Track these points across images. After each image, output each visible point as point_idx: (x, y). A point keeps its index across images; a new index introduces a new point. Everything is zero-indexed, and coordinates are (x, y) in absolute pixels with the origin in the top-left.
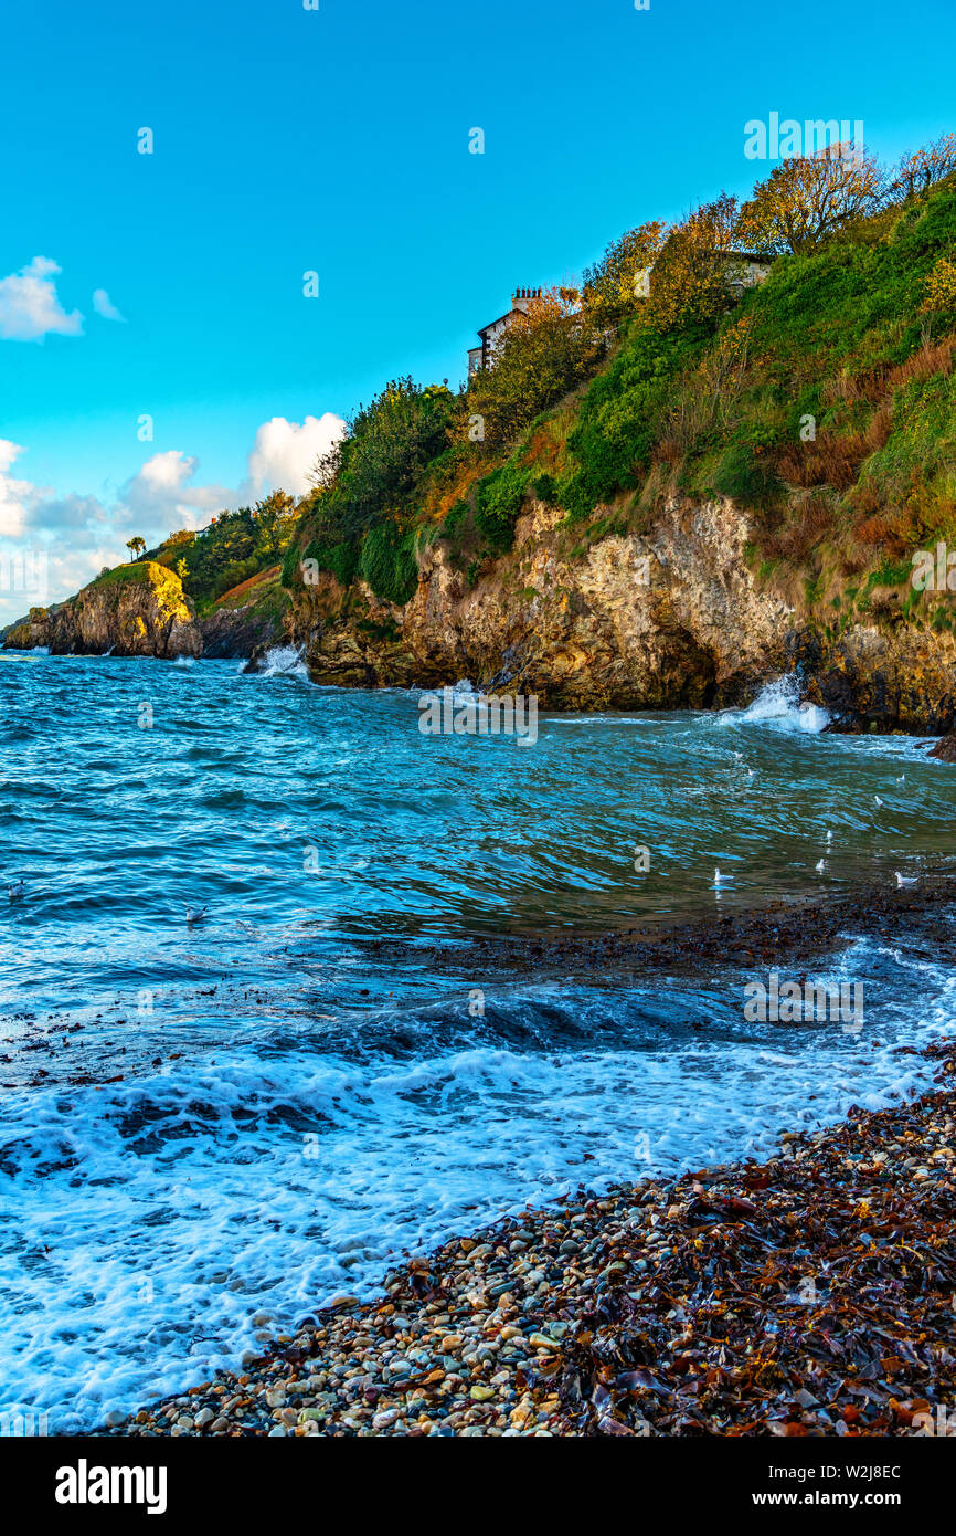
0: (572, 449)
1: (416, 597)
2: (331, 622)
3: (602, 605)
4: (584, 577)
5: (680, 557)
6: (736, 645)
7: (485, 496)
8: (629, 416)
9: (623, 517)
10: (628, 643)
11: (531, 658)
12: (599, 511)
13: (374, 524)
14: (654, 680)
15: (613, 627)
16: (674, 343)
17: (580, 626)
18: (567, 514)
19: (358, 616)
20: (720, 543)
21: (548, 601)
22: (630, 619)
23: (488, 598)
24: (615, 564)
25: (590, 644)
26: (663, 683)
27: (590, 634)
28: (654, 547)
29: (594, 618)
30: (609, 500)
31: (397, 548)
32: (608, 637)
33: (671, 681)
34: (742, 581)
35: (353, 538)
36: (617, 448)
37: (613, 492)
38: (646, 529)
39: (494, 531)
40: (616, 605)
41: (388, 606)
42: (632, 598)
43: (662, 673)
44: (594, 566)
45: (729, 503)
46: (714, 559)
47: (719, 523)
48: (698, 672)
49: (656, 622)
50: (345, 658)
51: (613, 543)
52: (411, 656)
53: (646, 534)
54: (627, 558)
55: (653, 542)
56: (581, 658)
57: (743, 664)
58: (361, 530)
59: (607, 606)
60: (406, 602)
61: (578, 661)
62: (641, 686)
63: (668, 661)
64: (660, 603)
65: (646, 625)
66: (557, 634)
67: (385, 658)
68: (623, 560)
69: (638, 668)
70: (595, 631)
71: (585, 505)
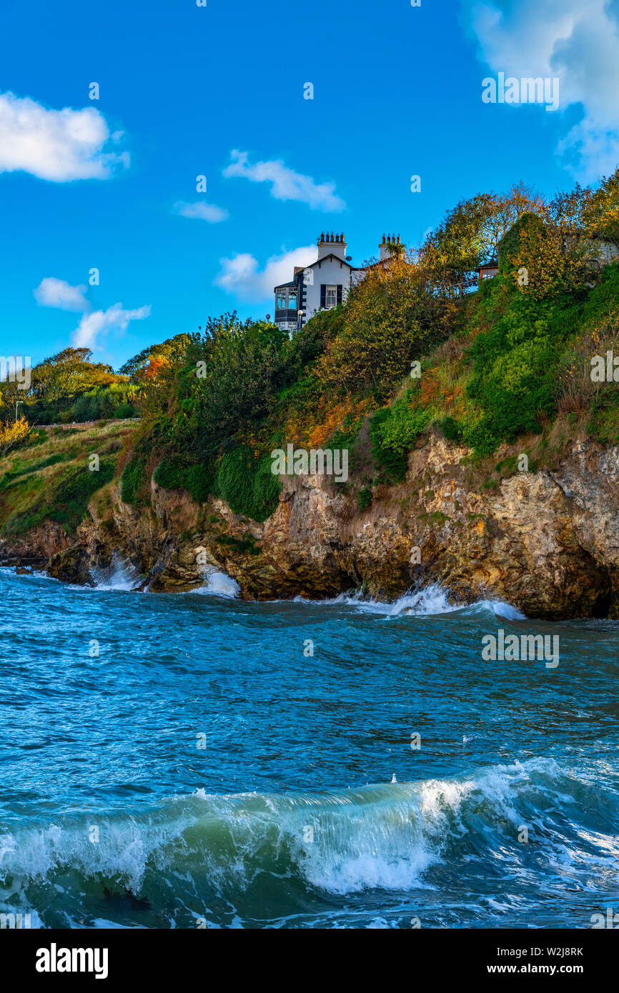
0: (473, 396)
1: (275, 515)
2: (188, 537)
3: (513, 529)
4: (497, 506)
5: (586, 491)
7: (381, 432)
8: (526, 371)
9: (535, 456)
10: (536, 561)
11: (448, 574)
12: (502, 449)
13: (229, 448)
14: (557, 592)
15: (524, 547)
16: (547, 308)
17: (496, 547)
18: (471, 451)
19: (215, 532)
21: (460, 524)
22: (538, 541)
23: (384, 520)
24: (526, 495)
25: (502, 563)
26: (564, 595)
27: (503, 554)
28: (561, 482)
29: (507, 540)
30: (513, 440)
31: (254, 471)
32: (518, 556)
33: (571, 593)
35: (208, 459)
36: (519, 397)
37: (518, 435)
38: (556, 466)
39: (390, 462)
40: (524, 530)
41: (247, 522)
42: (539, 524)
43: (564, 585)
44: (506, 496)
48: (591, 587)
49: (561, 544)
50: (202, 569)
51: (523, 478)
52: (271, 567)
53: (554, 471)
54: (536, 490)
55: (561, 478)
56: (495, 574)
58: (216, 453)
59: (518, 530)
60: (264, 519)
61: (492, 576)
62: (546, 597)
63: (570, 577)
64: (564, 528)
65: (553, 547)
66: (477, 553)
67: (248, 570)
68: (533, 492)
69: (543, 582)
70: (508, 551)
71: (490, 444)
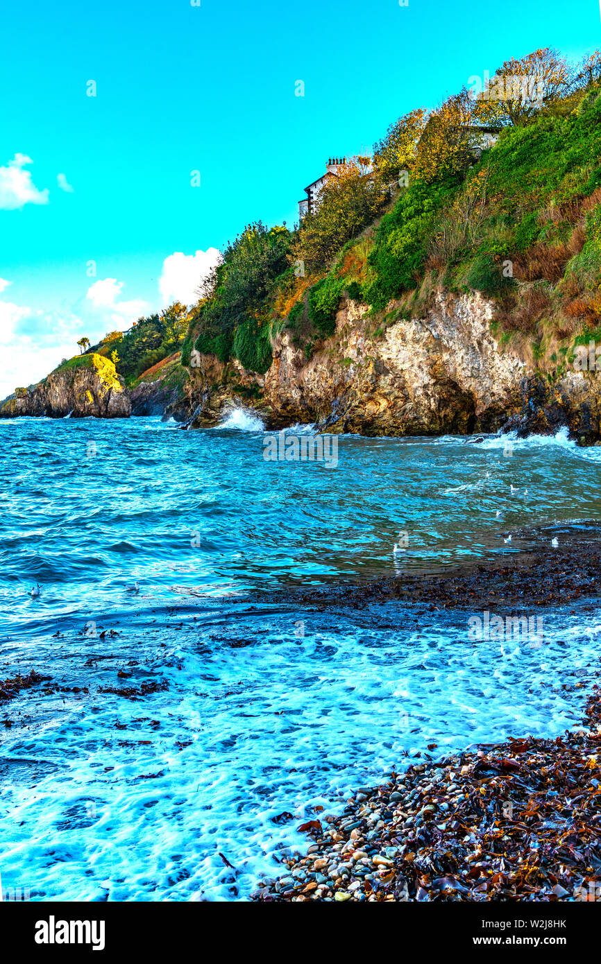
0: (371, 264)
1: (272, 368)
2: (216, 388)
3: (396, 367)
4: (383, 349)
5: (447, 333)
6: (487, 390)
7: (315, 298)
8: (408, 240)
9: (408, 307)
10: (415, 392)
11: (350, 405)
12: (391, 304)
13: (241, 321)
14: (433, 416)
15: (405, 382)
16: (436, 189)
17: (383, 382)
18: (370, 308)
19: (233, 383)
20: (473, 321)
21: (360, 366)
22: (416, 376)
23: (320, 367)
24: (404, 340)
25: (389, 394)
26: (440, 417)
27: (389, 387)
28: (429, 327)
29: (391, 376)
30: (397, 297)
31: (257, 336)
32: (402, 388)
33: (445, 416)
34: (490, 346)
35: (228, 331)
36: (401, 262)
37: (400, 291)
38: (424, 314)
39: (321, 321)
40: (406, 366)
41: (253, 375)
42: (416, 362)
43: (438, 410)
44: (390, 341)
45: (478, 294)
46: (470, 332)
47: (472, 309)
48: (463, 409)
49: (433, 377)
51: (402, 325)
52: (270, 407)
53: (424, 318)
54: (412, 335)
55: (428, 323)
56: (384, 403)
57: (493, 402)
58: (233, 326)
59: (400, 368)
60: (265, 372)
61: (382, 406)
62: (425, 420)
63: (442, 403)
64: (435, 364)
65: (427, 380)
66: (367, 388)
68: (409, 336)
69: (422, 408)
70: (393, 385)
71: (382, 301)
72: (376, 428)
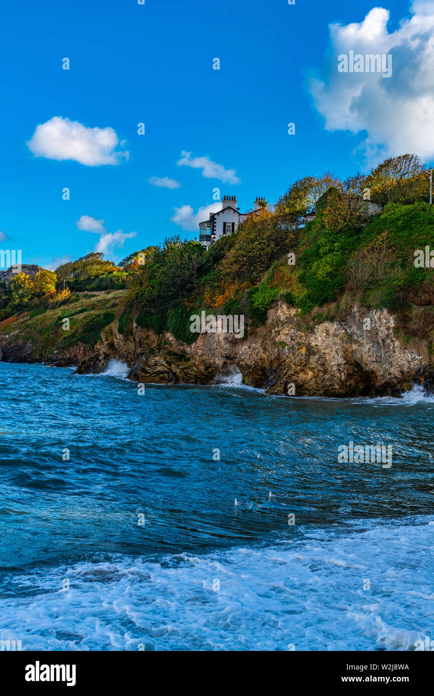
0: (301, 282)
1: (197, 341)
2: (152, 352)
3: (320, 351)
4: (312, 339)
5: (359, 332)
6: (386, 370)
7: (253, 299)
8: (329, 269)
9: (332, 313)
10: (332, 368)
11: (286, 373)
12: (316, 309)
13: (174, 306)
14: (342, 384)
15: (326, 360)
16: (341, 237)
17: (312, 360)
18: (300, 310)
19: (166, 349)
20: (380, 327)
21: (293, 348)
22: (334, 357)
23: (254, 345)
24: (328, 334)
25: (315, 368)
26: (346, 386)
27: (315, 364)
28: (346, 327)
29: (317, 356)
30: (321, 305)
31: (187, 318)
32: (323, 365)
33: (350, 385)
34: (392, 344)
35: (163, 312)
36: (325, 283)
37: (324, 301)
38: (342, 318)
39: (257, 315)
40: (326, 351)
41: (183, 345)
42: (334, 348)
43: (346, 381)
44: (317, 334)
45: (385, 311)
46: (377, 333)
47: (379, 319)
48: (360, 382)
49: (345, 359)
50: (159, 368)
51: (326, 324)
52: (195, 368)
53: (343, 321)
54: (333, 331)
55: (346, 325)
56: (310, 374)
57: (390, 379)
58: (167, 309)
59: (323, 351)
60: (192, 343)
61: (309, 375)
62: (337, 387)
63: (349, 376)
64: (347, 351)
65: (341, 360)
66: (301, 363)
67: (183, 369)
68: (331, 332)
69: (335, 378)
70: (317, 362)
71: (310, 307)
72: (304, 389)
